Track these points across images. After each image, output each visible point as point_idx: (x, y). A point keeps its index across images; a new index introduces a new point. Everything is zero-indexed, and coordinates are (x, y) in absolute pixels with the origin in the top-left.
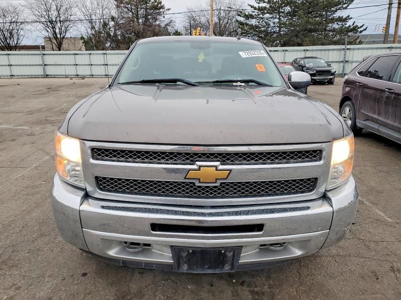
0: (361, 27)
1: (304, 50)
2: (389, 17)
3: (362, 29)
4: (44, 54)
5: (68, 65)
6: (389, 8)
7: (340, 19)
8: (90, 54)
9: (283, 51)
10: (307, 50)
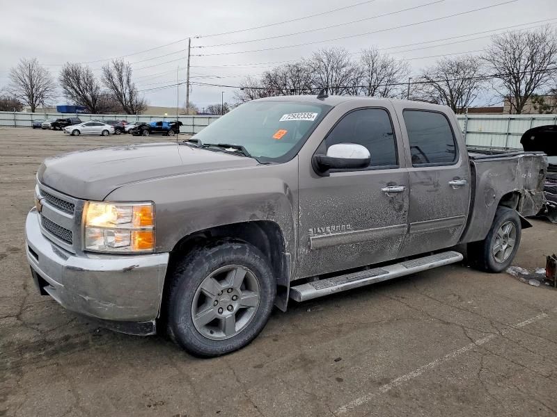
4: (469, 119)
5: (496, 134)
8: (534, 119)
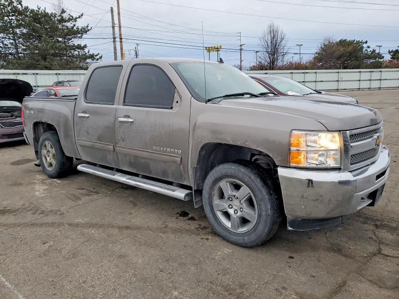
0: (97, 55)
1: (56, 74)
2: (115, 48)
3: (98, 57)
6: (114, 42)
7: (79, 47)
9: (34, 74)
10: (59, 74)
